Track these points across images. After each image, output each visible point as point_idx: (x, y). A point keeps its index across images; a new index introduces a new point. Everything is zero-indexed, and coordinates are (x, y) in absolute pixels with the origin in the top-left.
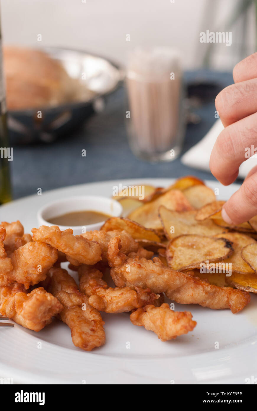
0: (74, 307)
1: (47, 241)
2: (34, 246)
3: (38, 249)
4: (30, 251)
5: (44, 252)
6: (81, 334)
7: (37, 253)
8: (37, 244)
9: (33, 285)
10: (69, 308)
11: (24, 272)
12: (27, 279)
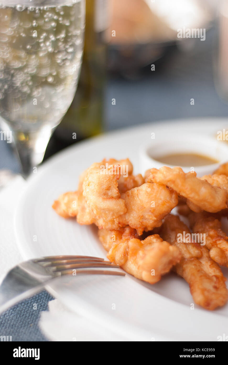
0: (193, 259)
1: (169, 184)
2: (153, 189)
3: (157, 192)
4: (148, 193)
5: (163, 195)
6: (204, 290)
7: (156, 196)
8: (155, 186)
9: (146, 231)
10: (186, 260)
11: (140, 216)
12: (142, 224)
